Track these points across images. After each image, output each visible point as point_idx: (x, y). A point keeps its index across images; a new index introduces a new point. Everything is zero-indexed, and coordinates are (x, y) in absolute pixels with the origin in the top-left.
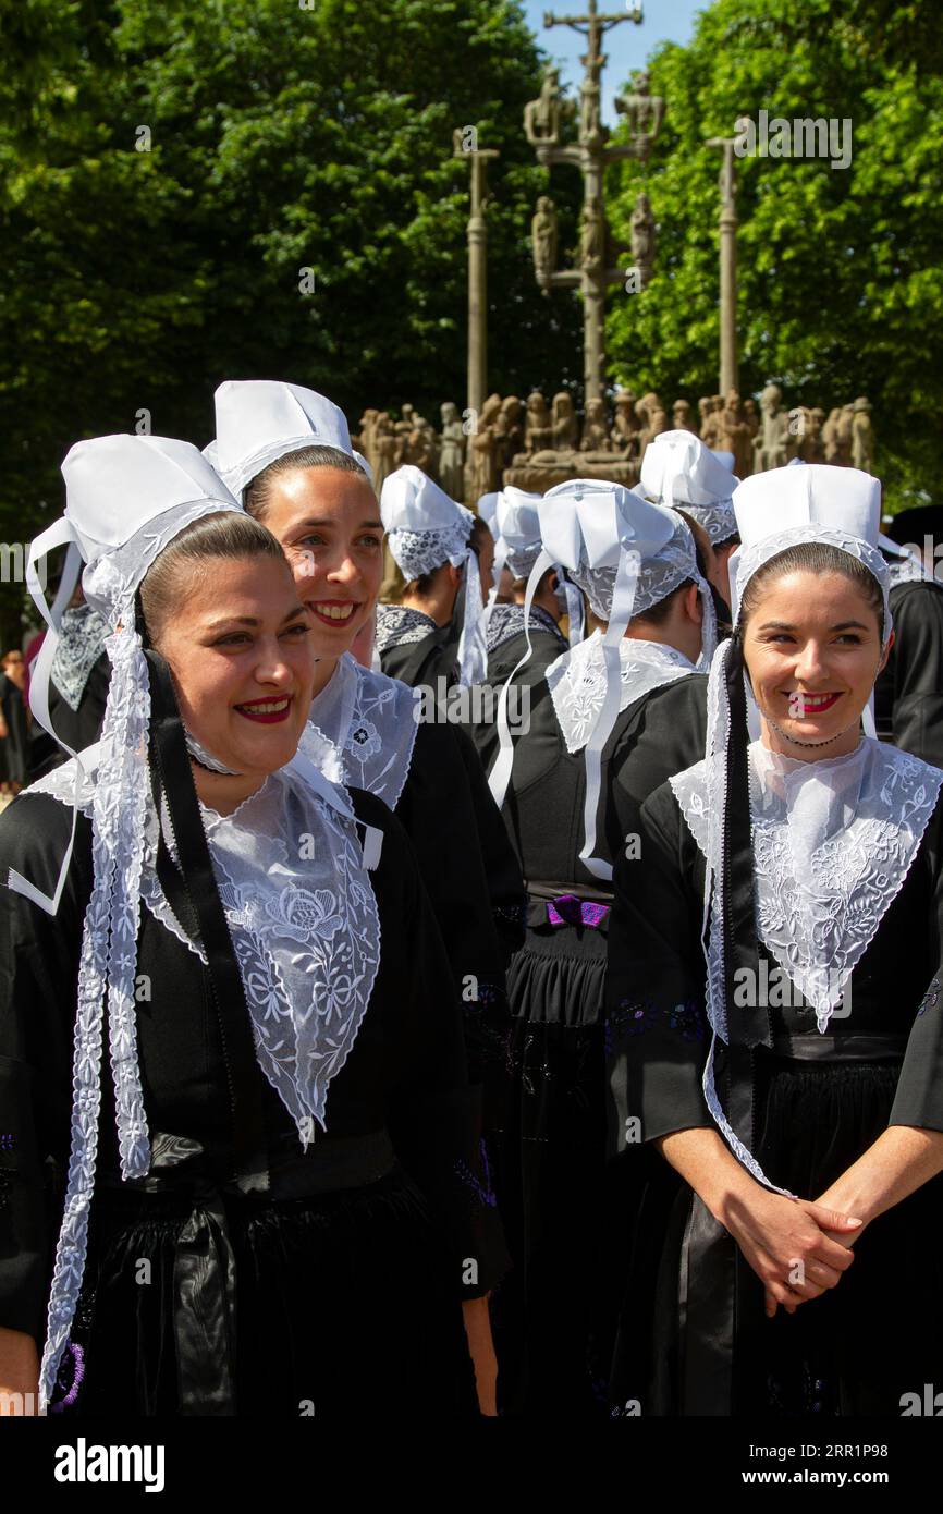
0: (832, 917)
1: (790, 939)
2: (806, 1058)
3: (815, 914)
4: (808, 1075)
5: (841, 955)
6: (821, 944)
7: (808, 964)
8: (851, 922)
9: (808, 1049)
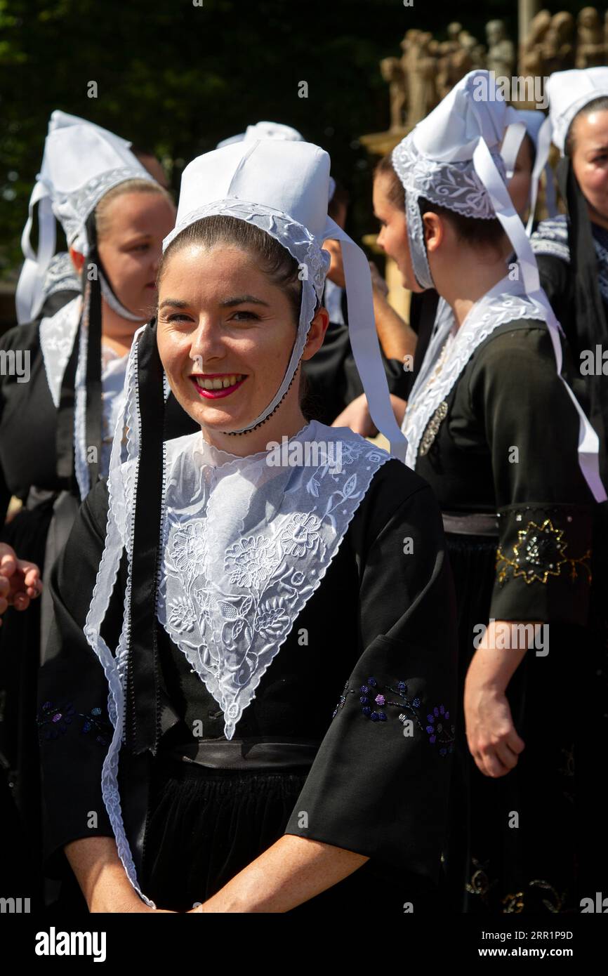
0: (241, 617)
1: (200, 641)
2: (214, 766)
3: (224, 614)
4: (214, 784)
5: (252, 657)
6: (230, 645)
7: (218, 666)
8: (262, 622)
9: (218, 755)
